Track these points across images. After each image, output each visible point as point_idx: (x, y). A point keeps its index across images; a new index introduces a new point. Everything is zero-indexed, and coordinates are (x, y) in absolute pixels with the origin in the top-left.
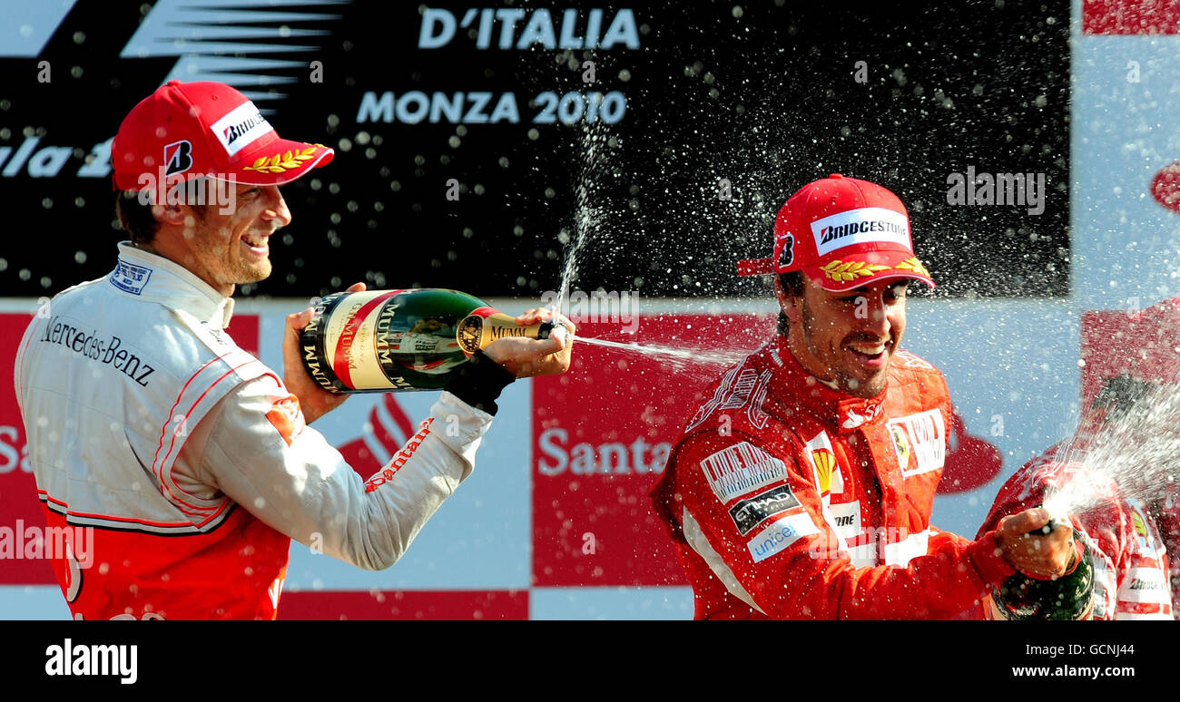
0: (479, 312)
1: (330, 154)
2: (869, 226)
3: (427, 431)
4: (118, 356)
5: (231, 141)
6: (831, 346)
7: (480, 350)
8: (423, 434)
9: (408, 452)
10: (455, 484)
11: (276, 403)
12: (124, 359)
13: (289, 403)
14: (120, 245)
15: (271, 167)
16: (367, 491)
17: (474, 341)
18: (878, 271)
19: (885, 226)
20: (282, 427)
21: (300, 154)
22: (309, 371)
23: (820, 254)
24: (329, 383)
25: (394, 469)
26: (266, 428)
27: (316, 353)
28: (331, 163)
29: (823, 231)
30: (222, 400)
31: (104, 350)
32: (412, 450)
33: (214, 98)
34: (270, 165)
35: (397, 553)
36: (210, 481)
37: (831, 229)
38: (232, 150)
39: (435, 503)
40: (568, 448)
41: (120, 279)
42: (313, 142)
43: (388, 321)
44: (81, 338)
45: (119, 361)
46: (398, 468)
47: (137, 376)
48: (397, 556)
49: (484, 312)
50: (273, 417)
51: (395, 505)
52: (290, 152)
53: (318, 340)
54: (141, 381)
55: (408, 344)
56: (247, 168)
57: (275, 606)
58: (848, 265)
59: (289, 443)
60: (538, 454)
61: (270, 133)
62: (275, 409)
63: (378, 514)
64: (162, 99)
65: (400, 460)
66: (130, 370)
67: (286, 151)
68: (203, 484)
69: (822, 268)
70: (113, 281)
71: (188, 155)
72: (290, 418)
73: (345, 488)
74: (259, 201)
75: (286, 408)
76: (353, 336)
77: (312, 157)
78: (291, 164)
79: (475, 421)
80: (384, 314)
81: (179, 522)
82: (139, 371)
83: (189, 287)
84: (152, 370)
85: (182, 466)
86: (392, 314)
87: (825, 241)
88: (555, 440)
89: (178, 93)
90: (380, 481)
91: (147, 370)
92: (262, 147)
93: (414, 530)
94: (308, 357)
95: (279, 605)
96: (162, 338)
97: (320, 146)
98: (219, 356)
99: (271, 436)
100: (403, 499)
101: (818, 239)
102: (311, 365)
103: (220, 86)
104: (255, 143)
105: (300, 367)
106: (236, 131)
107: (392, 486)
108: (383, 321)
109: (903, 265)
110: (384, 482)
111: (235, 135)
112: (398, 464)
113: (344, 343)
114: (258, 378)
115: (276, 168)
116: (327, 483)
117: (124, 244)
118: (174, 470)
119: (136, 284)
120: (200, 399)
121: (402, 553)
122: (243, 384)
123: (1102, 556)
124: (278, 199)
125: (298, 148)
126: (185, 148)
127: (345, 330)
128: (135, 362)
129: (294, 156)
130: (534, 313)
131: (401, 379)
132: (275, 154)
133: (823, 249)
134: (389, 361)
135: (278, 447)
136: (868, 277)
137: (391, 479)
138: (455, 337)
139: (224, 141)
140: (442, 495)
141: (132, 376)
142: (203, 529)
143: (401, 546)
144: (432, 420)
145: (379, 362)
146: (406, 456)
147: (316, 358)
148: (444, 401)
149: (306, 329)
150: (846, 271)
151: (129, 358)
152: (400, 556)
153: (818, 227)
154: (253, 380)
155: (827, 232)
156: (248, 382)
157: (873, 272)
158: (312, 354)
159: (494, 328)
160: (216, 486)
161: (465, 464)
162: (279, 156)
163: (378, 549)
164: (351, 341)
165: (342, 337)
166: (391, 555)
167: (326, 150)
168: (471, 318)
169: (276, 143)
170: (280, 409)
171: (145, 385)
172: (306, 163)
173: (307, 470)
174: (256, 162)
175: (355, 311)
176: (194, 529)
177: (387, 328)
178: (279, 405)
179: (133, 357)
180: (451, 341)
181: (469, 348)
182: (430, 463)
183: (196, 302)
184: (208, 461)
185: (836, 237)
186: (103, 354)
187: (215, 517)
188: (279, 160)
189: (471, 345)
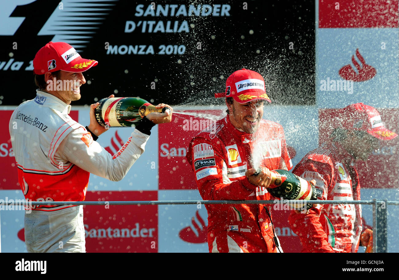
0: (145, 105)
1: (97, 63)
2: (252, 84)
3: (130, 141)
4: (37, 123)
5: (67, 59)
6: (241, 119)
7: (146, 116)
8: (129, 142)
9: (125, 147)
10: (139, 156)
11: (84, 135)
12: (39, 124)
13: (88, 135)
14: (37, 90)
15: (79, 67)
16: (113, 159)
17: (144, 113)
18: (254, 98)
19: (257, 84)
20: (86, 142)
21: (88, 63)
22: (98, 121)
23: (238, 92)
24: (103, 124)
25: (121, 152)
26: (81, 142)
27: (99, 116)
28: (97, 65)
29: (239, 85)
30: (68, 135)
31: (33, 122)
32: (126, 146)
33: (62, 47)
34: (79, 66)
35: (123, 176)
36: (65, 158)
37: (241, 85)
38: (67, 62)
39: (133, 162)
40: (169, 149)
41: (37, 100)
42: (92, 59)
43: (119, 107)
44: (26, 118)
45: (37, 125)
46: (122, 152)
47: (42, 129)
48: (123, 177)
49: (147, 104)
50: (83, 139)
51: (121, 163)
52: (84, 63)
53: (100, 113)
54: (44, 130)
55: (126, 114)
56: (72, 67)
57: (85, 195)
58: (245, 96)
59: (88, 146)
60: (160, 151)
61: (79, 57)
62: (84, 137)
63: (116, 166)
64: (47, 47)
65: (123, 149)
66: (40, 127)
67: (84, 62)
68: (63, 159)
69: (238, 96)
70: (35, 101)
71: (55, 64)
72: (88, 139)
73: (106, 158)
74: (76, 77)
75: (87, 136)
76: (109, 111)
77: (91, 64)
78: (85, 66)
79: (144, 137)
80: (118, 105)
81: (57, 171)
82: (43, 127)
83: (57, 102)
84: (47, 127)
85: (57, 155)
86: (121, 105)
87: (239, 88)
88: (165, 147)
89: (52, 46)
90: (117, 156)
91: (45, 127)
92: (76, 61)
93: (127, 169)
94: (97, 117)
95: (86, 195)
96: (50, 118)
97: (94, 60)
98: (66, 122)
99: (83, 145)
100: (124, 161)
101: (237, 88)
102: (98, 119)
103: (64, 43)
104: (74, 60)
105: (95, 120)
106: (69, 57)
107: (120, 157)
108: (118, 107)
109: (262, 96)
110: (118, 156)
111: (69, 58)
112: (122, 150)
113: (107, 113)
114: (78, 128)
115: (80, 67)
116: (100, 157)
117: (38, 90)
118: (55, 156)
119: (42, 102)
120: (61, 135)
121: (124, 176)
122: (73, 130)
123: (323, 180)
124: (82, 76)
125: (87, 61)
126: (54, 62)
127: (107, 109)
128: (42, 125)
129: (86, 63)
130: (161, 105)
131: (123, 124)
132: (80, 63)
133: (239, 91)
134: (120, 118)
135: (85, 148)
136: (251, 99)
137: (120, 155)
138: (138, 112)
139: (65, 60)
140: (135, 159)
141: (41, 129)
142: (63, 173)
143: (124, 174)
144: (131, 137)
145: (117, 119)
146: (124, 148)
147: (99, 117)
148: (135, 132)
149: (97, 109)
150: (245, 97)
151: (40, 123)
152: (124, 177)
153: (237, 84)
154: (77, 129)
155: (240, 86)
156: (75, 129)
157: (252, 98)
158: (98, 116)
159: (149, 109)
160: (67, 160)
161: (142, 150)
162: (81, 64)
163: (117, 175)
164: (109, 113)
165: (106, 111)
166: (121, 177)
167: (95, 62)
168: (143, 106)
169: (80, 60)
170: (85, 137)
171: (45, 132)
172: (89, 66)
173: (94, 154)
174: (75, 66)
175: (110, 104)
176: (61, 173)
177: (119, 109)
178: (85, 136)
179: (41, 124)
180: (137, 113)
181: (142, 115)
182: (131, 150)
183: (59, 106)
184: (65, 153)
185: (242, 87)
186: (33, 123)
187: (67, 169)
188: (81, 65)
189: (143, 114)
